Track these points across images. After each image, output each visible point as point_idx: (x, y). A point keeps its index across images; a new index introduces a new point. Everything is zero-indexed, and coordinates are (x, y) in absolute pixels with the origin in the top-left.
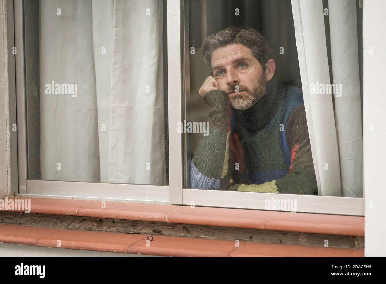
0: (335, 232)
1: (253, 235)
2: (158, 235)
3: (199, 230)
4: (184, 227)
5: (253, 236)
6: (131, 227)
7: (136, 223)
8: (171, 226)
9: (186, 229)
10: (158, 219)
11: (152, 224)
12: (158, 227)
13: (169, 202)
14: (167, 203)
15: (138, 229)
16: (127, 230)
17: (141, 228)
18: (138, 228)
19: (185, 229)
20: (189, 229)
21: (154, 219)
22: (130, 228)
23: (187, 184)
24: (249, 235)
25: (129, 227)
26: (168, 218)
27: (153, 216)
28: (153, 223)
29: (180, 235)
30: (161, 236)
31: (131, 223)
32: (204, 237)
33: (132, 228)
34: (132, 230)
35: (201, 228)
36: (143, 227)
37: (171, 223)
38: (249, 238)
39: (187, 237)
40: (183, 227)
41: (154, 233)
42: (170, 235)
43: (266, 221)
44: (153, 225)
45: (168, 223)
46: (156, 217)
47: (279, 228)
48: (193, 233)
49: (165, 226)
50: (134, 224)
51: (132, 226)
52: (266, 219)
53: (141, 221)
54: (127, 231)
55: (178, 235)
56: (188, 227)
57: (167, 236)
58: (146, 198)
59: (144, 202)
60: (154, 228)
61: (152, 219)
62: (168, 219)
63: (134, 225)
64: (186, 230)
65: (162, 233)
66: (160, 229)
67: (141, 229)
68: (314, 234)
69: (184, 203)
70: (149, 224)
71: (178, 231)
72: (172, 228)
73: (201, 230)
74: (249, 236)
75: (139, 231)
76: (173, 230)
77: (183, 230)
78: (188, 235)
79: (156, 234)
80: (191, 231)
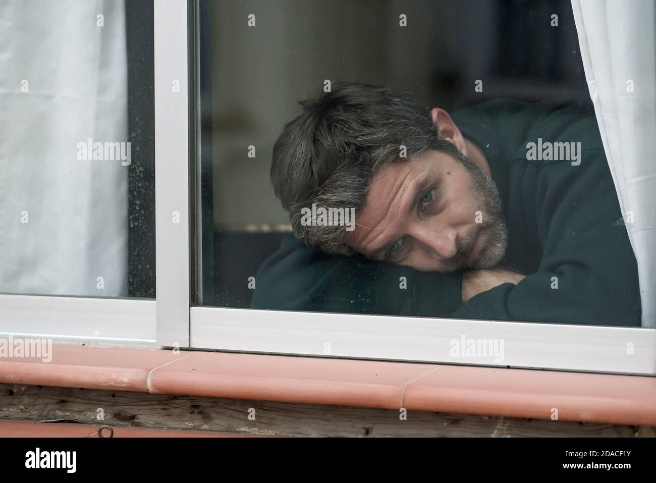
0: (585, 416)
1: (374, 424)
2: (127, 426)
3: (233, 412)
4: (193, 404)
5: (372, 428)
6: (57, 406)
7: (70, 397)
8: (161, 403)
9: (201, 409)
10: (128, 383)
11: (111, 398)
12: (126, 405)
13: (156, 341)
14: (151, 343)
15: (73, 411)
16: (45, 413)
17: (82, 407)
18: (76, 409)
19: (197, 411)
20: (207, 411)
21: (115, 384)
22: (54, 410)
23: (201, 296)
24: (362, 425)
25: (50, 407)
26: (152, 380)
27: (114, 376)
28: (113, 396)
29: (183, 426)
30: (134, 428)
31: (57, 396)
32: (245, 432)
33: (58, 409)
34: (59, 413)
35: (238, 408)
36: (87, 407)
37: (159, 395)
38: (364, 431)
39: (202, 430)
40: (194, 406)
41: (115, 421)
42: (157, 426)
43: (408, 387)
44: (113, 400)
45: (154, 394)
46: (120, 378)
47: (441, 408)
48: (216, 422)
49: (144, 403)
50: (64, 399)
51: (58, 403)
52: (408, 383)
53: (82, 389)
54: (46, 416)
55: (179, 426)
56: (204, 404)
57: (150, 427)
58: (96, 333)
59: (89, 341)
60: (117, 409)
61: (112, 383)
62: (153, 385)
63: (63, 401)
64: (200, 413)
65: (136, 420)
66: (130, 410)
67: (80, 412)
68: (530, 420)
69: (194, 346)
70: (103, 398)
71: (180, 414)
72: (163, 407)
73: (238, 413)
74: (363, 428)
75: (77, 417)
76: (165, 412)
77: (192, 413)
78: (206, 427)
79: (121, 423)
80: (213, 415)
